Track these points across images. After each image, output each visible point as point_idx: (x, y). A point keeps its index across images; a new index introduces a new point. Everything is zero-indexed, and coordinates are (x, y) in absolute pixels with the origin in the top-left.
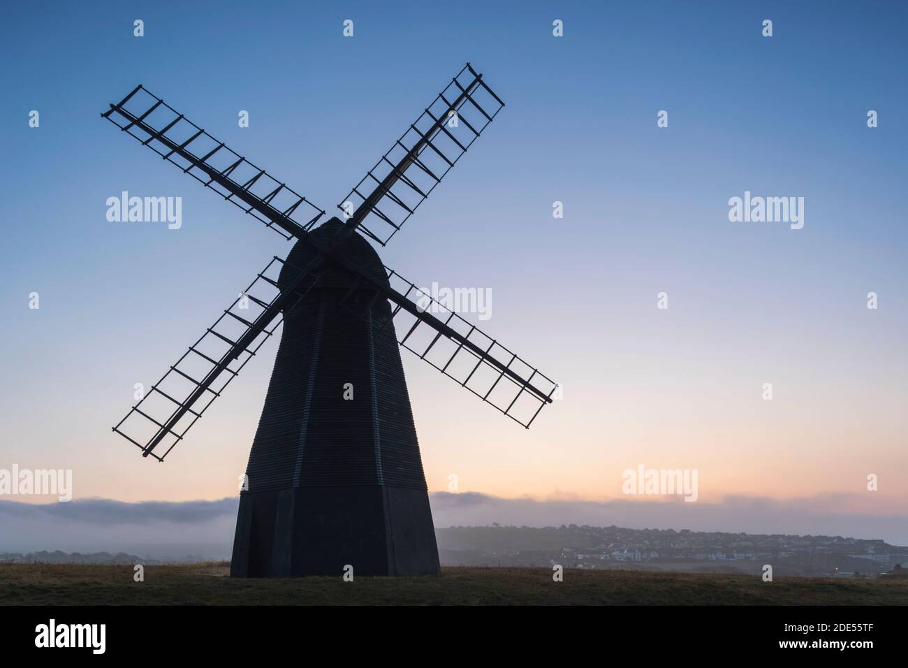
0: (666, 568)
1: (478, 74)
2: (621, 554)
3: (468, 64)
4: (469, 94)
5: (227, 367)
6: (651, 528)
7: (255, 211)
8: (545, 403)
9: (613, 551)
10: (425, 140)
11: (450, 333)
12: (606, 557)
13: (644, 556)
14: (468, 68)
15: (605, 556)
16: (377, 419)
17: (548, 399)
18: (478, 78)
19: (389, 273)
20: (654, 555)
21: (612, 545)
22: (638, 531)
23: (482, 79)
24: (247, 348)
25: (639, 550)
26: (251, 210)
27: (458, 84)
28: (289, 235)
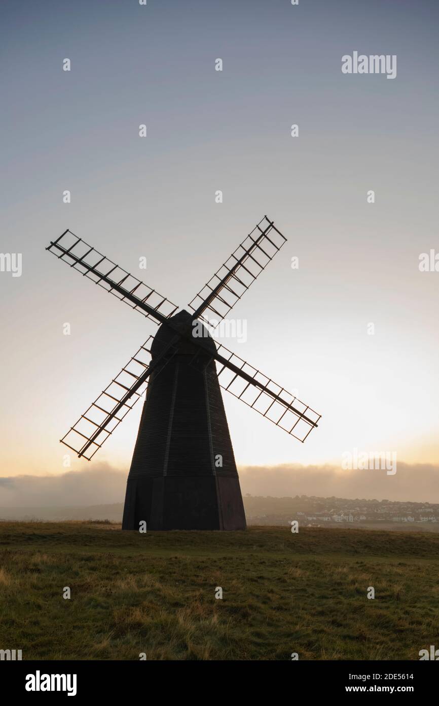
0: (370, 527)
1: (271, 222)
2: (339, 517)
3: (266, 216)
4: (266, 234)
5: (125, 403)
6: (360, 498)
7: (138, 308)
8: (313, 427)
9: (333, 515)
10: (239, 263)
11: (255, 383)
13: (356, 518)
14: (265, 218)
16: (211, 435)
17: (315, 425)
18: (271, 225)
19: (217, 346)
20: (363, 518)
21: (332, 510)
22: (351, 500)
23: (273, 225)
24: (136, 392)
25: (352, 514)
26: (136, 306)
27: (259, 229)
28: (159, 322)
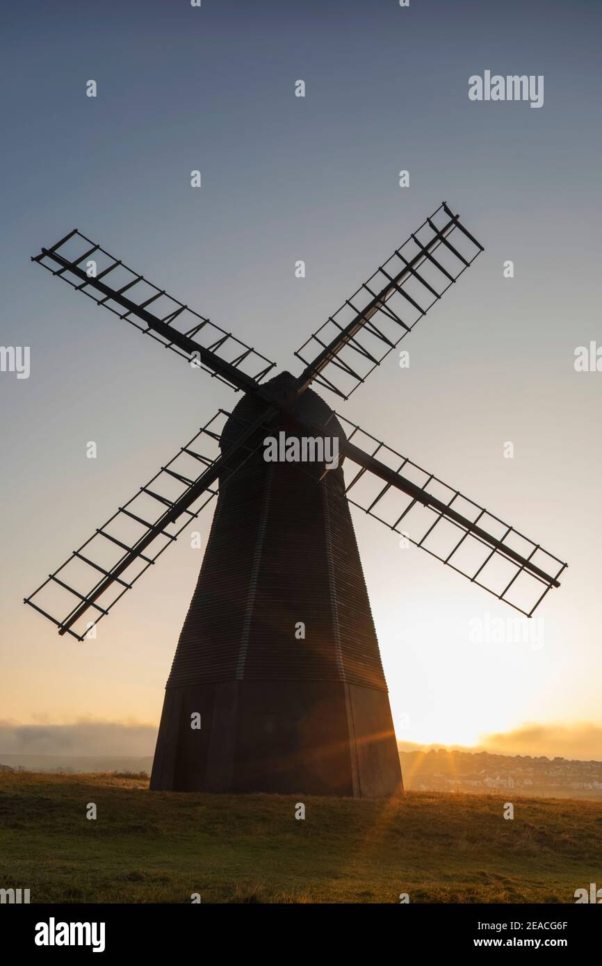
1: (455, 215)
2: (493, 781)
3: (444, 204)
4: (444, 236)
5: (164, 531)
8: (550, 587)
9: (485, 777)
10: (394, 284)
11: (427, 500)
12: (478, 783)
14: (443, 207)
15: (476, 782)
16: (335, 602)
17: (554, 583)
18: (455, 220)
20: (528, 783)
21: (483, 771)
23: (459, 220)
24: (187, 510)
25: (512, 777)
27: (432, 226)
